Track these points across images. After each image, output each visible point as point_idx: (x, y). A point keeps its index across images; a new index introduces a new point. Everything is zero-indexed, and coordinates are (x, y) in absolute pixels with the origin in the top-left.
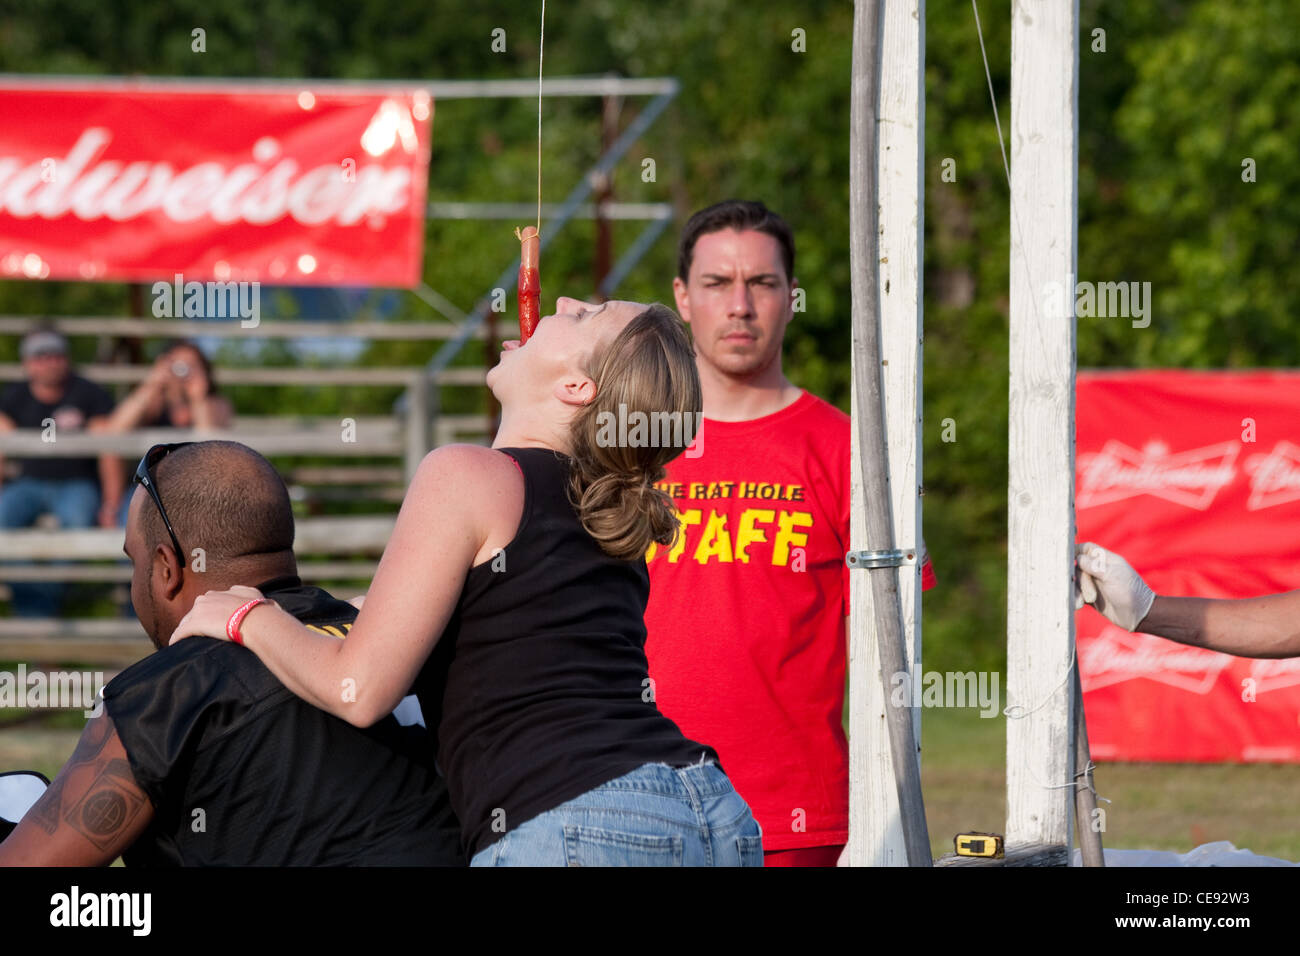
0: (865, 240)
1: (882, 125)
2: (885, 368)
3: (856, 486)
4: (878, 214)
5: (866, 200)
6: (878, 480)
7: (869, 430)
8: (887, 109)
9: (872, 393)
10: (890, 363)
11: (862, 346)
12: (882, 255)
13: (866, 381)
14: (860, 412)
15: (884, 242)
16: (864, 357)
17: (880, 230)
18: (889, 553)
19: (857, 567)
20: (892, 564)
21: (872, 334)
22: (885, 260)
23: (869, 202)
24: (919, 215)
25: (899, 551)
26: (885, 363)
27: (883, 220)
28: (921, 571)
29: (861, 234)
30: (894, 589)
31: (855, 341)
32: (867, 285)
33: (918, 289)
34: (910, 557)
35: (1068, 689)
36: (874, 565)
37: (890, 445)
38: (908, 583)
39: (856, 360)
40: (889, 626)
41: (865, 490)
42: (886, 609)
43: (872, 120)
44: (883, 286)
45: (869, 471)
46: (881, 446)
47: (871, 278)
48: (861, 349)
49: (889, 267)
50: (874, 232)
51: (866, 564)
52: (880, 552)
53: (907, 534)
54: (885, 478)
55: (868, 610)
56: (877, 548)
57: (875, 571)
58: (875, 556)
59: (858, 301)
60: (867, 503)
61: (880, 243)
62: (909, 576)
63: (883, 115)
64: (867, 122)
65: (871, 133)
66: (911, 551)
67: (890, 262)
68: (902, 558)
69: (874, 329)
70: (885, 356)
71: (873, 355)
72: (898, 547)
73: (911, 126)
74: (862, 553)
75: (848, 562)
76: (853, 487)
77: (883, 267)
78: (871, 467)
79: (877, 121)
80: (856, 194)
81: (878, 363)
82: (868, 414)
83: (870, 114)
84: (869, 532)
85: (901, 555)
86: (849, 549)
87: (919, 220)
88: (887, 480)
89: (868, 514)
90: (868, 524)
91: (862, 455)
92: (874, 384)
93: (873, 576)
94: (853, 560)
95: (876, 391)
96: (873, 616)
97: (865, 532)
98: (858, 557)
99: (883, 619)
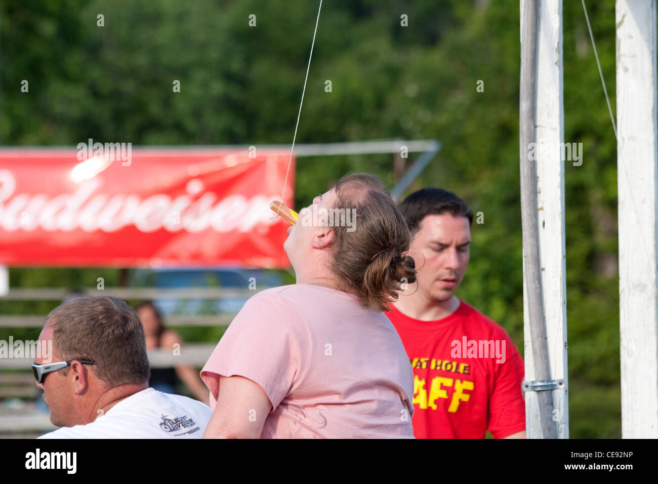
0: (529, 197)
1: (538, 129)
2: (543, 273)
3: (528, 342)
4: (537, 181)
5: (530, 173)
6: (540, 338)
7: (535, 309)
8: (541, 119)
9: (536, 287)
10: (546, 269)
11: (529, 260)
12: (540, 205)
13: (532, 280)
14: (529, 299)
15: (541, 198)
16: (530, 266)
17: (538, 191)
18: (547, 381)
19: (529, 391)
20: (550, 388)
21: (535, 253)
22: (542, 209)
23: (531, 175)
24: (561, 182)
25: (554, 381)
26: (543, 269)
27: (540, 185)
28: (567, 392)
29: (527, 193)
30: (551, 403)
31: (525, 257)
32: (531, 223)
33: (562, 225)
34: (561, 384)
36: (539, 389)
37: (547, 318)
38: (560, 400)
39: (526, 268)
40: (549, 424)
41: (533, 345)
42: (547, 415)
43: (533, 127)
44: (541, 224)
45: (535, 333)
46: (542, 319)
47: (534, 219)
48: (529, 261)
49: (544, 213)
50: (535, 192)
51: (534, 388)
52: (542, 381)
53: (559, 370)
54: (544, 338)
55: (537, 415)
56: (541, 379)
57: (540, 393)
58: (539, 384)
59: (527, 233)
60: (534, 352)
61: (539, 198)
62: (561, 395)
63: (538, 123)
64: (529, 128)
65: (532, 134)
66: (561, 380)
67: (545, 209)
68: (555, 385)
69: (536, 250)
70: (543, 265)
71: (535, 265)
72: (553, 378)
73: (555, 129)
74: (533, 382)
76: (526, 344)
77: (540, 213)
78: (536, 331)
79: (535, 127)
80: (523, 170)
81: (539, 270)
82: (534, 299)
83: (532, 123)
84: (536, 370)
85: (555, 383)
86: (524, 380)
87: (561, 185)
88: (546, 338)
89: (535, 359)
90: (535, 364)
91: (531, 324)
92: (537, 282)
93: (538, 395)
94: (527, 386)
95: (538, 286)
96: (539, 419)
97: (533, 370)
98: (530, 385)
99: (545, 421)
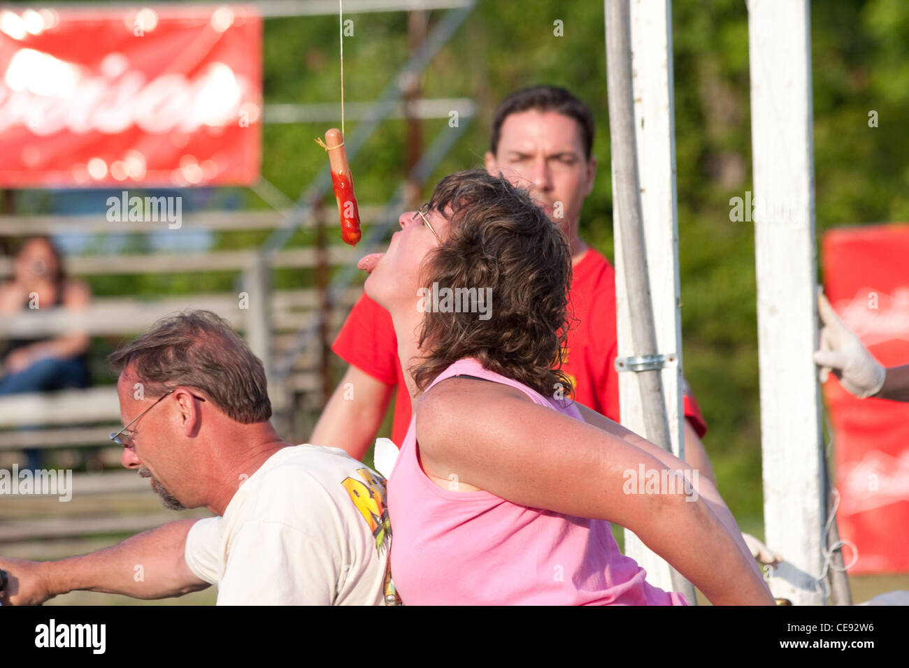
0: (621, 82)
2: (643, 195)
3: (622, 300)
4: (632, 60)
5: (621, 47)
6: (640, 294)
7: (632, 249)
9: (633, 217)
10: (647, 190)
11: (621, 176)
12: (636, 95)
13: (627, 207)
14: (623, 234)
15: (638, 83)
16: (624, 185)
17: (634, 74)
18: (652, 357)
19: (624, 371)
20: (656, 367)
21: (631, 165)
22: (639, 100)
23: (623, 50)
24: (668, 59)
25: (661, 356)
26: (642, 191)
27: (636, 64)
28: (682, 373)
29: (617, 79)
30: (659, 389)
31: (616, 172)
32: (624, 123)
33: (670, 125)
34: (671, 360)
35: (818, 476)
36: (640, 368)
37: (650, 263)
38: (671, 384)
39: (617, 189)
40: (655, 422)
41: (629, 303)
42: (653, 406)
44: (638, 123)
45: (633, 286)
46: (642, 263)
47: (628, 116)
48: (621, 179)
49: (642, 107)
50: (629, 75)
51: (632, 367)
52: (645, 357)
53: (668, 341)
54: (646, 292)
55: (636, 408)
56: (642, 353)
57: (641, 373)
58: (640, 361)
59: (617, 138)
60: (632, 315)
61: (635, 85)
62: (670, 376)
66: (672, 355)
67: (644, 102)
68: (664, 362)
69: (632, 162)
70: (643, 185)
71: (632, 184)
72: (661, 351)
74: (630, 359)
75: (617, 368)
76: (619, 301)
77: (637, 107)
78: (634, 283)
80: (612, 43)
81: (637, 191)
82: (630, 235)
84: (635, 340)
85: (663, 359)
86: (616, 355)
87: (668, 64)
88: (649, 293)
89: (633, 323)
90: (633, 332)
91: (626, 272)
92: (634, 210)
93: (639, 378)
94: (621, 365)
95: (636, 215)
96: (641, 412)
97: (631, 340)
98: (625, 362)
99: (649, 416)
